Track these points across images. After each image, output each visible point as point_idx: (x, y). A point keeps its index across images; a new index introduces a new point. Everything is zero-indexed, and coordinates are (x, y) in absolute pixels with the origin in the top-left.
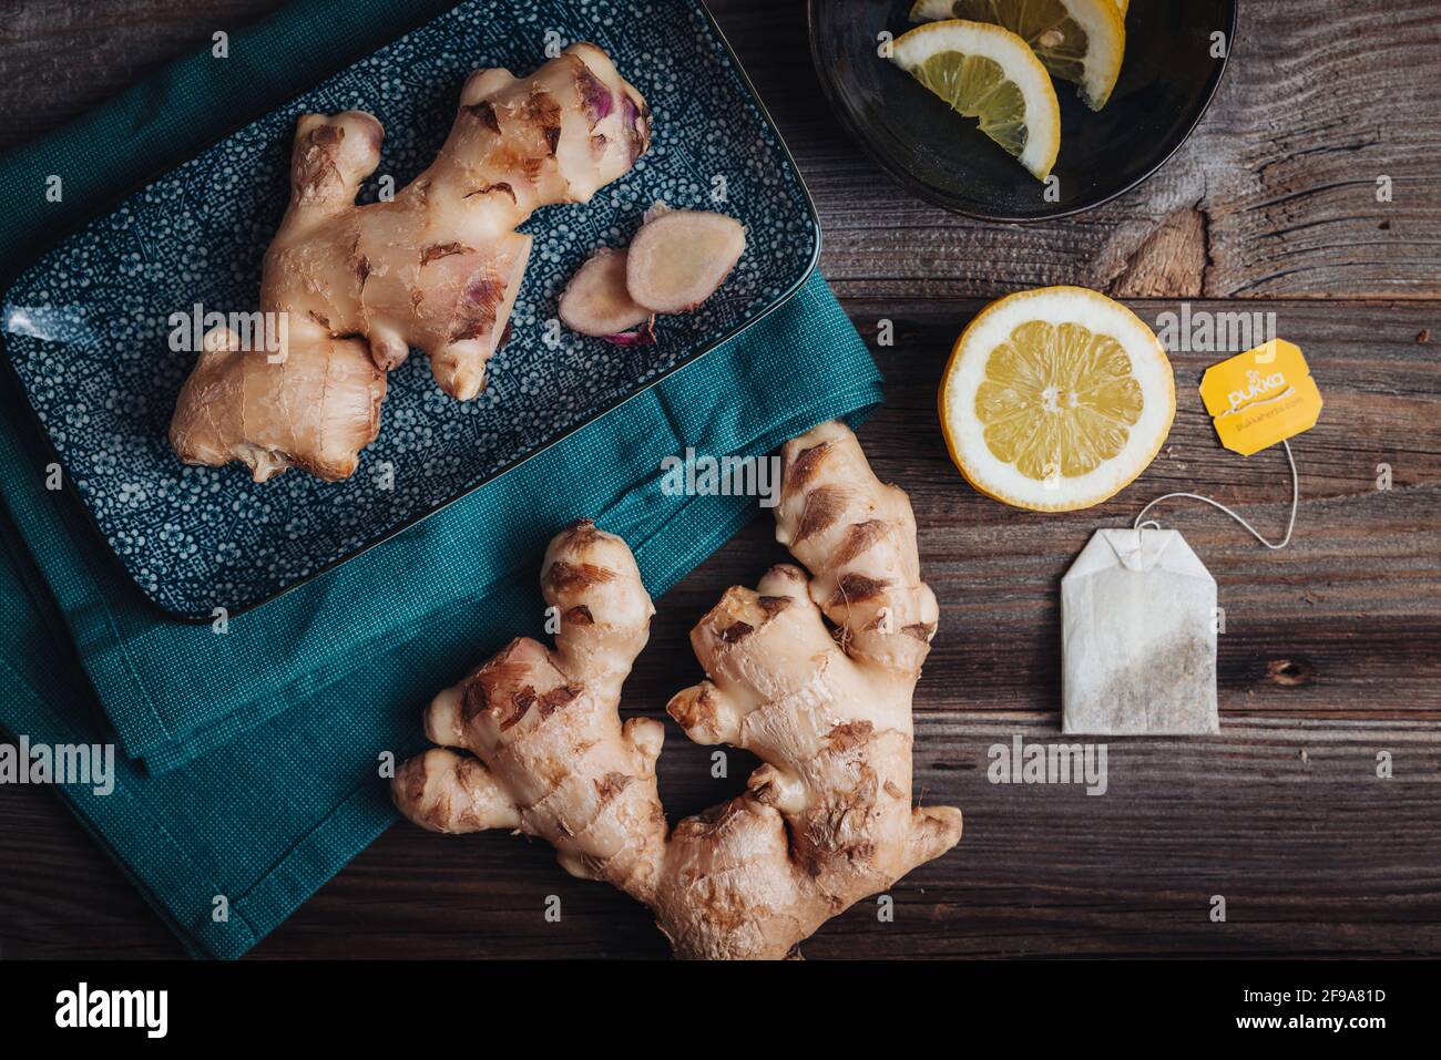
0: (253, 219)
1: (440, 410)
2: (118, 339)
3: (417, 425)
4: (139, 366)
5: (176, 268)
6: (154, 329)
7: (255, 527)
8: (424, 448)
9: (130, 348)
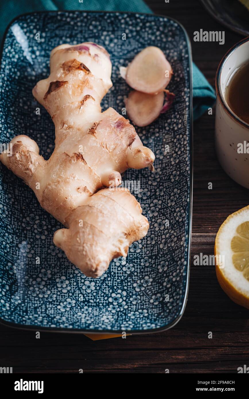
0: (24, 217)
1: (149, 193)
2: (38, 295)
3: (149, 205)
4: (54, 294)
6: (42, 280)
7: (151, 285)
8: (161, 205)
9: (44, 293)
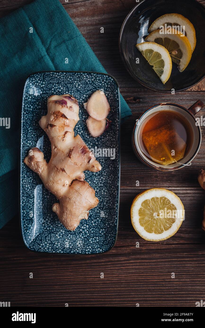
2: (47, 228)
3: (99, 179)
4: (54, 227)
5: (39, 208)
6: (49, 220)
7: (100, 223)
8: (105, 180)
9: (49, 227)
